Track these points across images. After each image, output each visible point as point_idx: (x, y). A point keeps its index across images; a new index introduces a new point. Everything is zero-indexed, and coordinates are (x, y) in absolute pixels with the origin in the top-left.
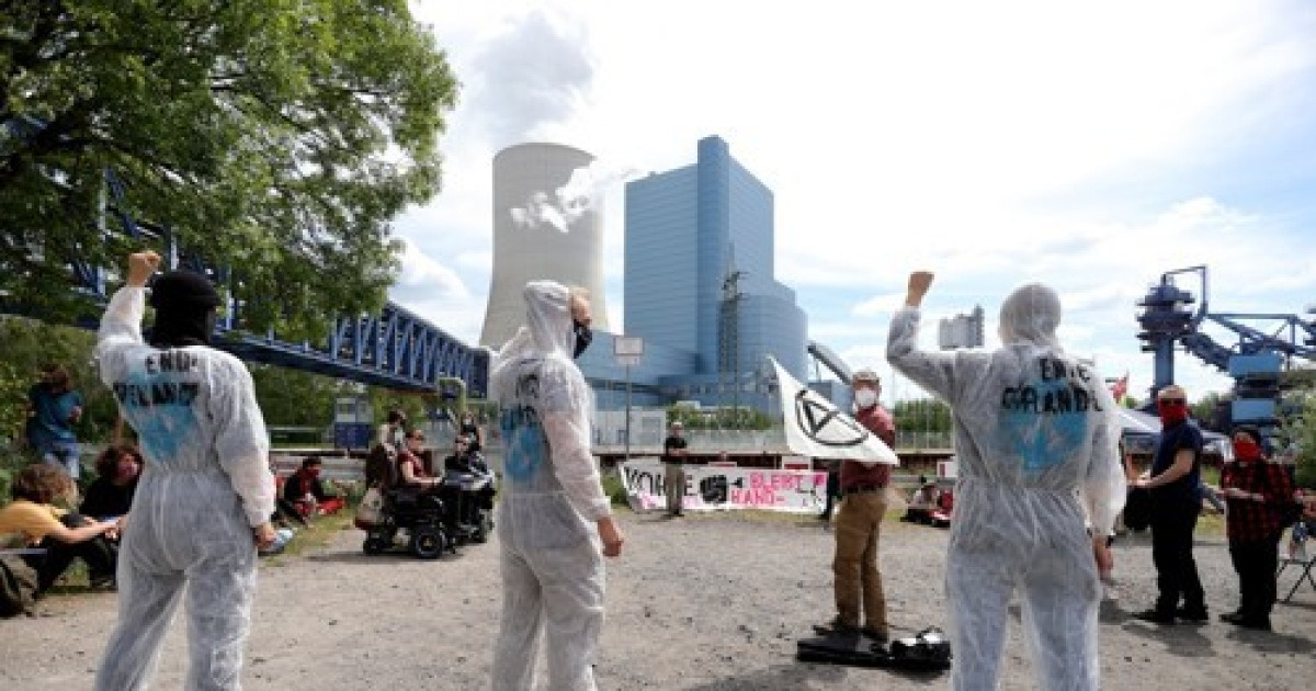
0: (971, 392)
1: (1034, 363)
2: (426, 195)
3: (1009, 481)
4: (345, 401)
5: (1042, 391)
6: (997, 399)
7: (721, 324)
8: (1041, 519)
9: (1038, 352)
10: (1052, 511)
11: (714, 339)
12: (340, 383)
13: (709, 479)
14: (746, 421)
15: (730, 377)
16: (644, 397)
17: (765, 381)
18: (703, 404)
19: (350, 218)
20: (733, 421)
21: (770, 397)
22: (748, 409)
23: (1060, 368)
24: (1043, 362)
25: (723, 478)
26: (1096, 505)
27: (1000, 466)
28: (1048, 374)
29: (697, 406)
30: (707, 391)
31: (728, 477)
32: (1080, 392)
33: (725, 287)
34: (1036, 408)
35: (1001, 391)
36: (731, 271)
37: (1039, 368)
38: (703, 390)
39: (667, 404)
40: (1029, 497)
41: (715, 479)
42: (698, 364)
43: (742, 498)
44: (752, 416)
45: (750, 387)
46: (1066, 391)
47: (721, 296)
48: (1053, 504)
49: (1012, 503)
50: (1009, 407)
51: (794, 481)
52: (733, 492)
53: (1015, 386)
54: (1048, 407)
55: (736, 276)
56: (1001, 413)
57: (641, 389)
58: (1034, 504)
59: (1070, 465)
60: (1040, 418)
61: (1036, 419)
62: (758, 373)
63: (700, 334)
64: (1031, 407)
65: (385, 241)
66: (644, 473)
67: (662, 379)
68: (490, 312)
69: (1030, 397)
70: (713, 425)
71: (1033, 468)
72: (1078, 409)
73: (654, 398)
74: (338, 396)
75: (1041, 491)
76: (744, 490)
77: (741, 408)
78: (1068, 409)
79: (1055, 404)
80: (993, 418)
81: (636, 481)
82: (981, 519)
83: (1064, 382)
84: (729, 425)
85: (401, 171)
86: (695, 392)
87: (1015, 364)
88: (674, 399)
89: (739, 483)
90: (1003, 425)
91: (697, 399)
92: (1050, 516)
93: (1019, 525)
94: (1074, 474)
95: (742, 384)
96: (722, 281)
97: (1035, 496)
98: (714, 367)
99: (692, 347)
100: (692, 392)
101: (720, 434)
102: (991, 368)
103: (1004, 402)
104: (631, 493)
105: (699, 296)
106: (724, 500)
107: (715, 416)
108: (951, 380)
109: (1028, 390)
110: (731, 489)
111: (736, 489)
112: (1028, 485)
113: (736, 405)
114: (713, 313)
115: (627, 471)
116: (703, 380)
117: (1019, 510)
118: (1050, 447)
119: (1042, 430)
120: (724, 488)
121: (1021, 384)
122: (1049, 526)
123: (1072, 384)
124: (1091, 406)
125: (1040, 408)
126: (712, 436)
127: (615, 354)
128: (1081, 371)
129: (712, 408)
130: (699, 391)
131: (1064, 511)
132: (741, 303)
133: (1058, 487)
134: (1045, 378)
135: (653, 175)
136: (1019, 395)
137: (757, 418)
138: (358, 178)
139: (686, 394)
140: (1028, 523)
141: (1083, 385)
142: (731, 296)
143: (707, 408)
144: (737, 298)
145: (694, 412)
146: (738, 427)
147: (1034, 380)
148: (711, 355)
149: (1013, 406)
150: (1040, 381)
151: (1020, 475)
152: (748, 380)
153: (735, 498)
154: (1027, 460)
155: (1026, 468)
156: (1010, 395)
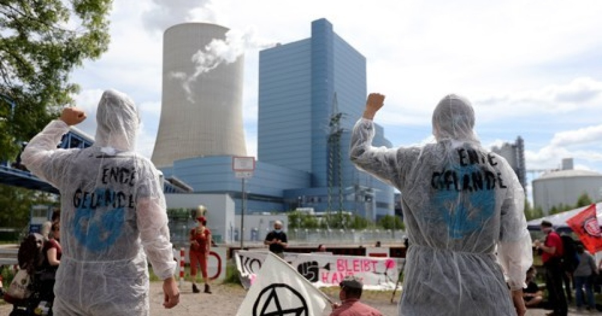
0: (409, 178)
1: (454, 153)
2: (97, 53)
3: (440, 244)
4: (40, 207)
5: (460, 174)
6: (428, 182)
7: (328, 151)
8: (464, 276)
9: (456, 145)
10: (473, 269)
11: (324, 162)
12: (38, 194)
13: (305, 264)
14: (349, 223)
15: (335, 190)
16: (272, 205)
17: (362, 193)
18: (316, 211)
19: (37, 70)
20: (338, 223)
21: (367, 204)
22: (350, 213)
23: (474, 156)
24: (460, 151)
25: (315, 263)
26: (510, 263)
27: (432, 233)
28: (465, 161)
29: (312, 212)
30: (320, 200)
31: (319, 262)
32: (489, 174)
33: (331, 124)
34: (456, 187)
35: (430, 175)
36: (336, 113)
37: (458, 157)
38: (316, 199)
39: (289, 211)
40: (456, 259)
41: (309, 264)
42: (313, 180)
43: (330, 277)
44: (353, 219)
45: (351, 197)
46: (478, 173)
47: (328, 131)
48: (475, 264)
49: (442, 264)
50: (436, 188)
51: (371, 265)
52: (323, 274)
53: (440, 171)
54: (466, 186)
55: (339, 116)
56: (431, 192)
57: (269, 199)
58: (460, 264)
59: (485, 231)
60: (460, 195)
61: (457, 195)
62: (357, 188)
63: (313, 159)
64: (452, 186)
65: (63, 86)
66: (254, 260)
67: (285, 192)
68: (157, 143)
69: (451, 179)
70: (323, 226)
71: (457, 234)
72: (488, 188)
73: (279, 205)
74: (35, 204)
75: (466, 254)
76: (331, 273)
77: (344, 212)
78: (481, 187)
79: (471, 184)
80: (425, 196)
81: (248, 265)
82: (420, 278)
83: (476, 167)
84: (335, 226)
85: (78, 36)
86: (310, 202)
87: (439, 155)
88: (294, 206)
89: (327, 267)
90: (433, 201)
91: (311, 206)
92: (472, 274)
93: (447, 281)
94: (490, 239)
95: (345, 195)
96: (329, 121)
97: (461, 257)
98: (324, 183)
99: (308, 168)
100: (308, 202)
101: (328, 233)
102: (422, 159)
103: (433, 184)
104: (243, 275)
105: (313, 131)
106: (316, 280)
107: (325, 219)
108: (395, 171)
109: (448, 174)
110: (322, 272)
111: (325, 271)
112: (456, 249)
113: (341, 211)
114: (323, 144)
115: (241, 257)
116: (316, 192)
117: (449, 268)
118: (468, 218)
119: (462, 204)
120: (316, 270)
121: (444, 169)
122: (470, 282)
123: (483, 168)
124: (497, 185)
125: (460, 187)
126: (323, 233)
127: (233, 169)
128: (490, 158)
129: (322, 213)
130: (313, 200)
131: (484, 270)
132: (343, 136)
133: (478, 249)
134: (462, 164)
135: (279, 45)
136: (442, 179)
137: (356, 219)
138: (46, 39)
139: (303, 203)
140: (453, 278)
141: (491, 168)
142: (336, 131)
143: (319, 213)
144: (340, 132)
145: (309, 216)
146: (342, 227)
147: (454, 165)
148: (322, 174)
149: (439, 187)
150: (460, 167)
151: (449, 240)
152: (349, 193)
153: (325, 279)
154: (453, 227)
155: (452, 234)
156: (436, 178)
